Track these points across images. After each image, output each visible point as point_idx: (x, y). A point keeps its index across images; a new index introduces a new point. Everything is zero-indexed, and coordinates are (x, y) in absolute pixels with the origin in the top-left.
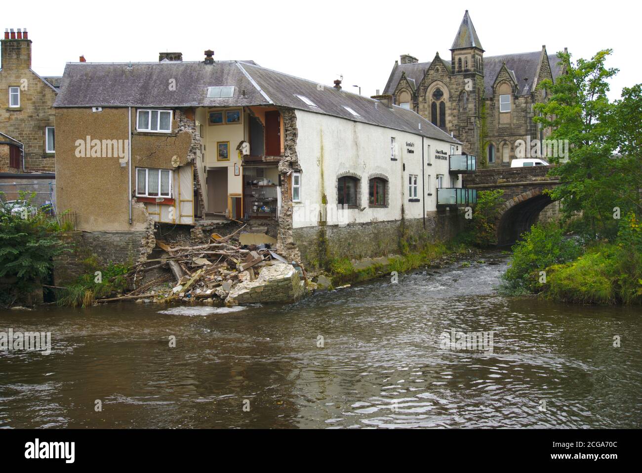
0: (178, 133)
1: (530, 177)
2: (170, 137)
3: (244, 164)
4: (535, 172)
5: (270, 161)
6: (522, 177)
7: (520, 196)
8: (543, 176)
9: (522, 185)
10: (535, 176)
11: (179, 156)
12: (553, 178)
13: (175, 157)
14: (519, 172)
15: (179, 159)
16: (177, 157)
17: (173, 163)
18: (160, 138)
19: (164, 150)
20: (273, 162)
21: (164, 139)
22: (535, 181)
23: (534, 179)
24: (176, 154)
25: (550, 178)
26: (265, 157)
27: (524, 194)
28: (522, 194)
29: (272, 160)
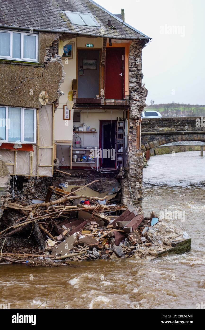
0: (47, 63)
1: (157, 127)
2: (37, 67)
3: (75, 106)
4: (162, 123)
5: (109, 104)
6: (150, 128)
7: (147, 144)
8: (170, 127)
9: (151, 135)
10: (162, 126)
11: (47, 91)
12: (179, 129)
13: (43, 93)
14: (147, 122)
15: (48, 96)
16: (46, 93)
17: (41, 100)
18: (25, 68)
19: (30, 84)
20: (113, 106)
21: (29, 69)
22: (162, 131)
23: (161, 129)
24: (44, 89)
25: (176, 129)
26: (105, 100)
27: (152, 143)
28: (150, 143)
29: (113, 104)
